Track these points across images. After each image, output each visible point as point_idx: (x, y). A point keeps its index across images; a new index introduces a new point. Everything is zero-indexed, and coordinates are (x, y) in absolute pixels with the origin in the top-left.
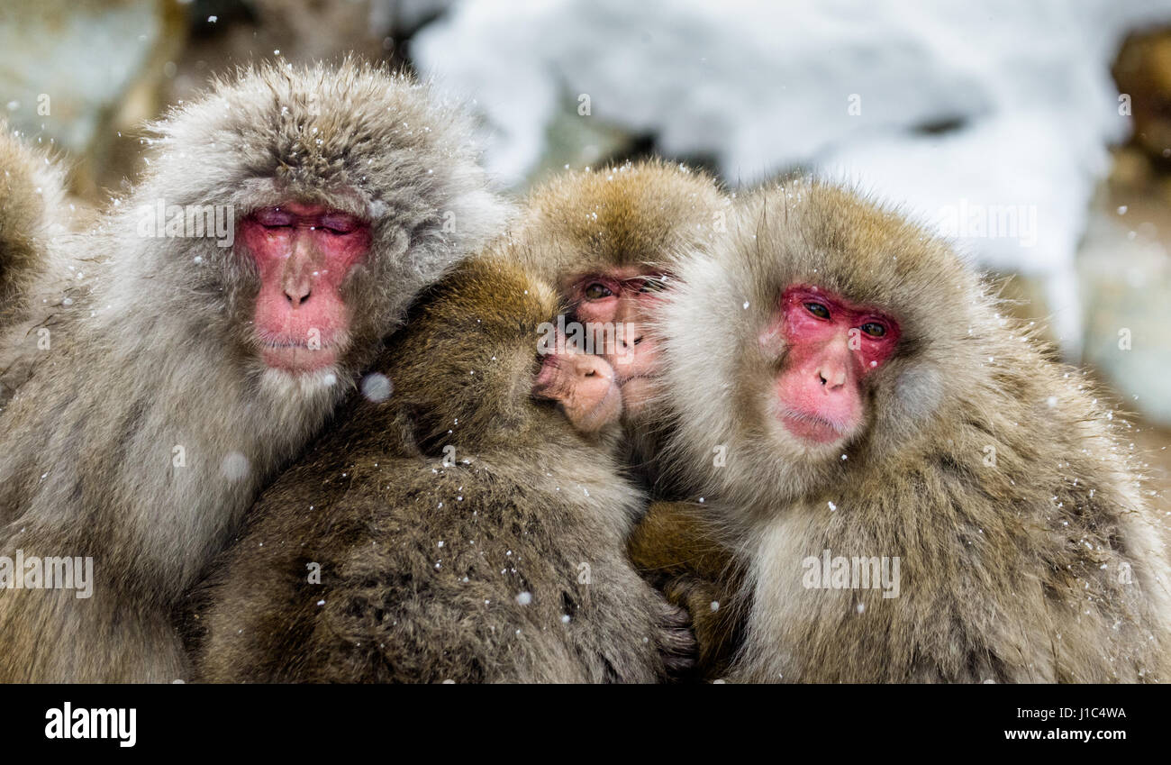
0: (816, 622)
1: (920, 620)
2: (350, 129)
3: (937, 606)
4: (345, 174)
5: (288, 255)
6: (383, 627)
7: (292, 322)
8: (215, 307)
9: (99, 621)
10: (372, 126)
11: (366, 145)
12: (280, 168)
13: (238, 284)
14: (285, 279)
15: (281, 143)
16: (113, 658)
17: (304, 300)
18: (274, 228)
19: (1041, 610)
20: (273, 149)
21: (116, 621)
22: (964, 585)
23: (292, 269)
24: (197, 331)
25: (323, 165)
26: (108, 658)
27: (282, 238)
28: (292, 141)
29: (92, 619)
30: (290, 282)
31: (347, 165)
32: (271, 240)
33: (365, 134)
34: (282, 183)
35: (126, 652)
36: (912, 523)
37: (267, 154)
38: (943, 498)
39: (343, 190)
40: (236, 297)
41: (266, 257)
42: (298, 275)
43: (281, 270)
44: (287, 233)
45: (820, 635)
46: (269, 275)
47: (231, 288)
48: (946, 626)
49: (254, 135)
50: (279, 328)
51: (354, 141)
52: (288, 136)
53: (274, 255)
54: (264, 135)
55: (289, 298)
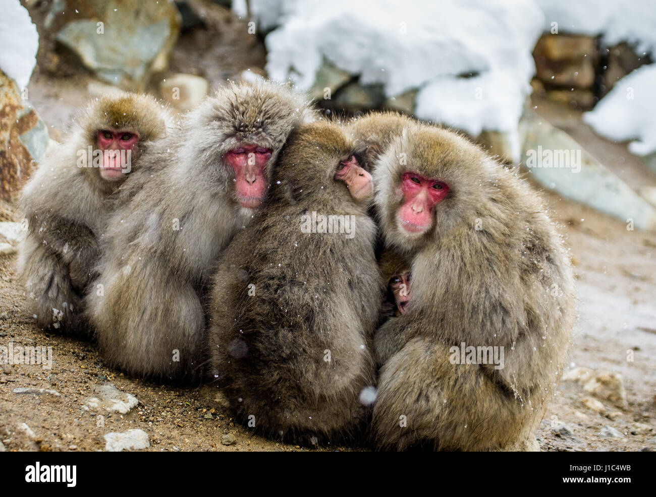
0: (434, 294)
1: (474, 293)
2: (262, 114)
3: (481, 287)
4: (264, 134)
5: (245, 164)
6: (277, 295)
7: (251, 191)
8: (220, 188)
9: (161, 282)
10: (271, 112)
11: (269, 121)
12: (237, 134)
13: (228, 178)
14: (246, 175)
15: (237, 124)
16: (167, 296)
17: (254, 182)
18: (239, 154)
19: (519, 285)
20: (234, 126)
21: (167, 282)
22: (490, 278)
23: (247, 170)
24: (214, 196)
25: (254, 131)
26: (165, 296)
27: (242, 158)
28: (241, 122)
29: (159, 281)
30: (248, 176)
31: (264, 130)
32: (237, 159)
33: (268, 116)
34: (239, 140)
35: (172, 294)
36: (468, 255)
37: (232, 129)
38: (479, 244)
39: (264, 139)
40: (227, 183)
41: (237, 166)
42: (250, 173)
43: (243, 171)
44: (244, 156)
45: (436, 299)
46: (239, 173)
47: (225, 181)
48: (483, 295)
49: (226, 122)
50: (246, 194)
51: (264, 119)
52: (239, 120)
53: (240, 165)
54: (230, 121)
55: (248, 182)
